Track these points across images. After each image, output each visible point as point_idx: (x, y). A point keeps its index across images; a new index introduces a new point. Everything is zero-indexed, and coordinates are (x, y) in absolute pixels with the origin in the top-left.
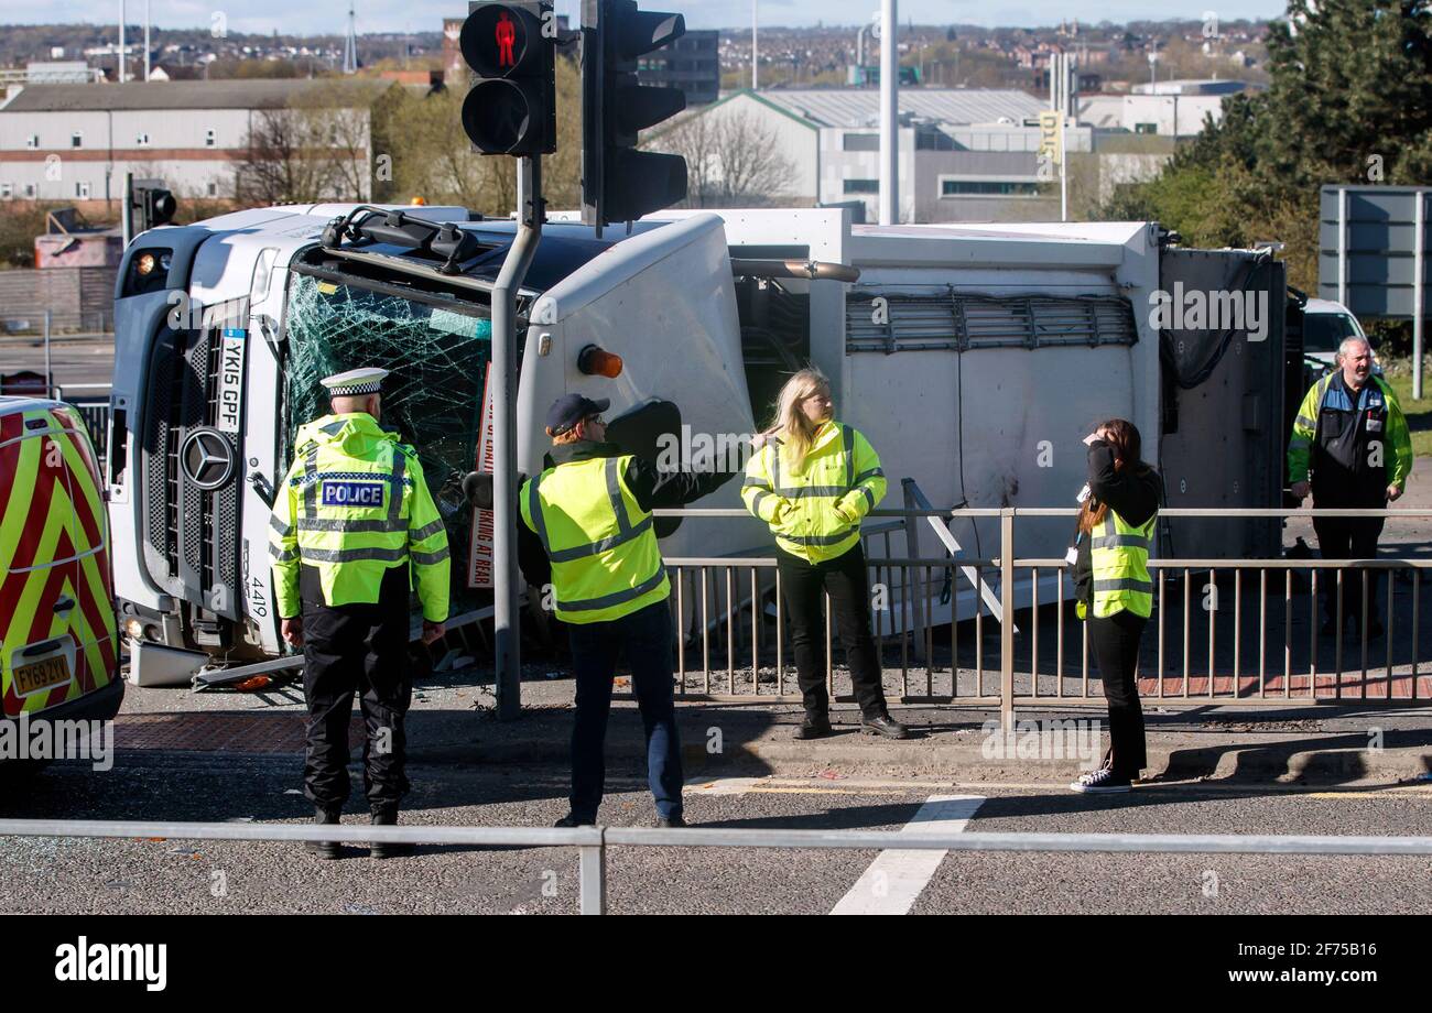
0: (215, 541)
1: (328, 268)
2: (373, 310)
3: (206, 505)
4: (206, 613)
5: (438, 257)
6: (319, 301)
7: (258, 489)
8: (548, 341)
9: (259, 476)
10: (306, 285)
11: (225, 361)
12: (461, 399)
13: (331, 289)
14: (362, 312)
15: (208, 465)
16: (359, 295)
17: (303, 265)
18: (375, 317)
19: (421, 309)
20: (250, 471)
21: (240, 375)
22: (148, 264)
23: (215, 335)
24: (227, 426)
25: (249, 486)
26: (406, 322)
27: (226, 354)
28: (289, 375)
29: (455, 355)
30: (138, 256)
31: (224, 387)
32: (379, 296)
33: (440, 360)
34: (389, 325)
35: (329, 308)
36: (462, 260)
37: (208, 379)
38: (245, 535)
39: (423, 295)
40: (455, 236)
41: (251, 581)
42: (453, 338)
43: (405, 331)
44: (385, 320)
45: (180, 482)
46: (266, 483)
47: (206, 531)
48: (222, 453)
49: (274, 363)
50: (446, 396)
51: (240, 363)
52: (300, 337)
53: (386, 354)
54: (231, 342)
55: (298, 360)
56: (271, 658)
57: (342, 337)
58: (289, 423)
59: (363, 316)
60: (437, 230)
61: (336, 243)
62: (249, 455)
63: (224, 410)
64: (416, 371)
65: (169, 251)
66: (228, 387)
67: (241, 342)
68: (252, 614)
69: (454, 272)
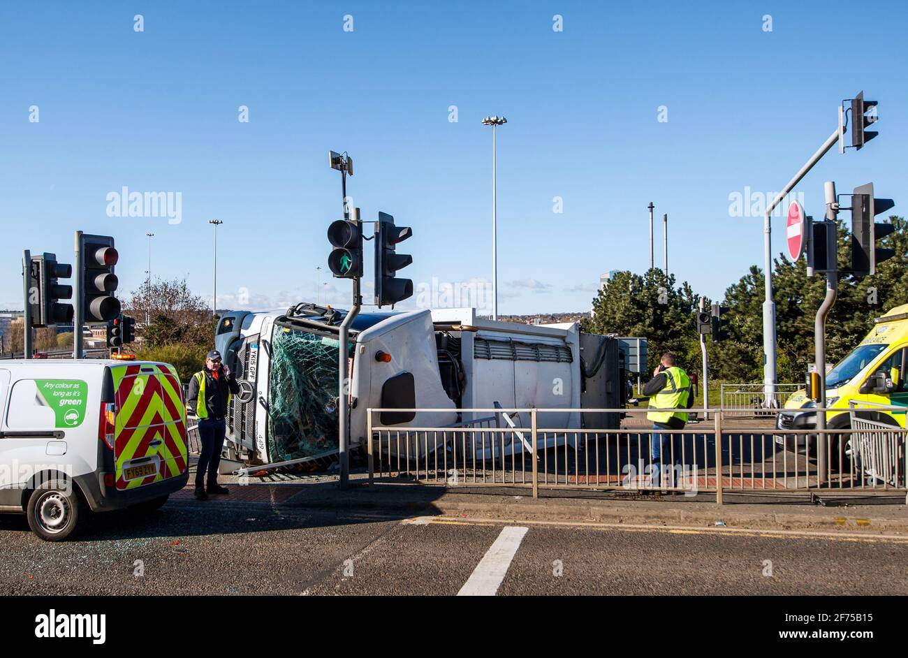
0: (246, 421)
1: (288, 323)
2: (302, 338)
3: (243, 409)
4: (244, 448)
5: (326, 320)
6: (283, 334)
7: (261, 402)
8: (363, 348)
9: (262, 398)
10: (279, 329)
11: (251, 356)
12: (333, 370)
13: (288, 330)
14: (298, 338)
15: (244, 394)
16: (297, 332)
17: (279, 322)
18: (302, 340)
19: (318, 337)
20: (259, 396)
21: (256, 361)
22: (227, 323)
23: (248, 346)
24: (251, 380)
25: (258, 401)
26: (313, 342)
27: (252, 354)
28: (272, 361)
29: (330, 353)
30: (224, 320)
31: (250, 366)
32: (304, 333)
33: (326, 355)
34: (308, 343)
35: (286, 337)
36: (335, 321)
37: (245, 363)
38: (257, 419)
39: (319, 332)
40: (333, 312)
41: (258, 436)
42: (330, 348)
43: (313, 345)
44: (306, 341)
45: (235, 400)
46: (264, 400)
47: (243, 417)
48: (249, 389)
49: (268, 358)
50: (329, 369)
51: (256, 357)
52: (276, 348)
53: (307, 354)
54: (253, 349)
55: (275, 356)
56: (265, 464)
57: (291, 347)
58: (272, 378)
59: (299, 340)
60: (327, 311)
61: (292, 315)
62: (258, 391)
63: (250, 374)
64: (317, 360)
65: (234, 318)
66: (252, 366)
67: (256, 349)
68: (259, 448)
69: (332, 324)
